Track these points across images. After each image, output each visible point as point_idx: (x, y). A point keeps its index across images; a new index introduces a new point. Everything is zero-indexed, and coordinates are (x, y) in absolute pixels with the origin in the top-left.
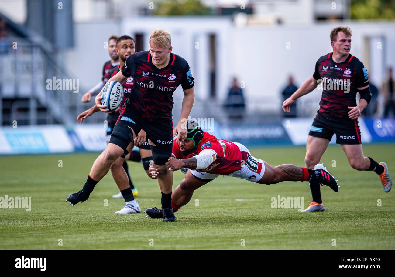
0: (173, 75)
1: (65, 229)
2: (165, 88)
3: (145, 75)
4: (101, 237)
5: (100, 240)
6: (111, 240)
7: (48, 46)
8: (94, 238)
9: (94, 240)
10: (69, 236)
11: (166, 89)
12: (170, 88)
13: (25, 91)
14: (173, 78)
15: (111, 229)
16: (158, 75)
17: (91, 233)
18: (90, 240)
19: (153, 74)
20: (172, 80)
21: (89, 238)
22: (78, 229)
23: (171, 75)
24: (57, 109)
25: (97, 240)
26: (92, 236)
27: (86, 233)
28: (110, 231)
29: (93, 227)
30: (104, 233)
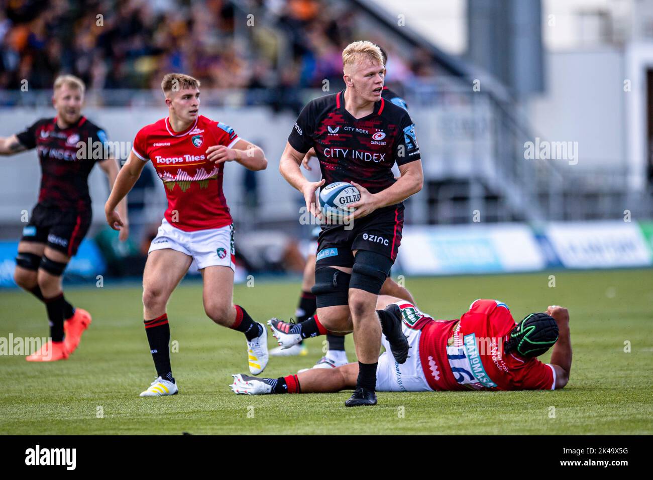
0: (381, 131)
1: (530, 400)
2: (366, 153)
3: (333, 132)
4: (591, 413)
5: (589, 417)
6: (609, 418)
7: (500, 91)
8: (580, 415)
9: (579, 418)
10: (538, 411)
11: (368, 157)
12: (374, 154)
13: (462, 167)
14: (380, 136)
15: (608, 399)
16: (355, 130)
17: (574, 406)
18: (572, 418)
19: (346, 128)
20: (379, 141)
21: (571, 415)
22: (552, 399)
23: (378, 131)
24: (516, 197)
25: (584, 417)
26: (577, 410)
27: (565, 406)
28: (607, 402)
29: (578, 395)
30: (596, 407)
